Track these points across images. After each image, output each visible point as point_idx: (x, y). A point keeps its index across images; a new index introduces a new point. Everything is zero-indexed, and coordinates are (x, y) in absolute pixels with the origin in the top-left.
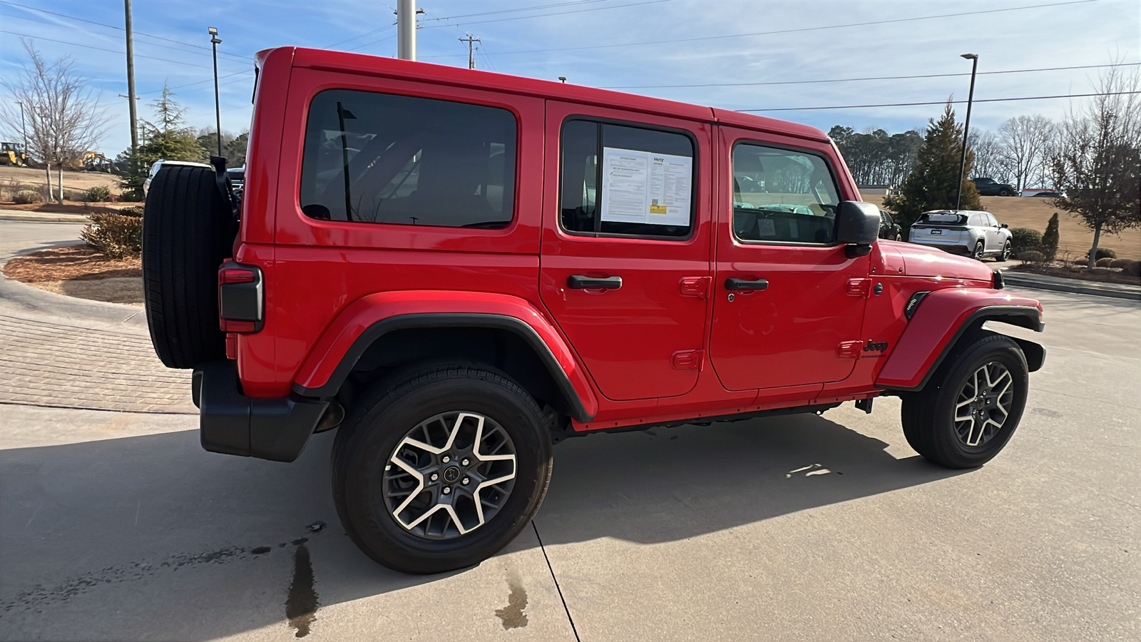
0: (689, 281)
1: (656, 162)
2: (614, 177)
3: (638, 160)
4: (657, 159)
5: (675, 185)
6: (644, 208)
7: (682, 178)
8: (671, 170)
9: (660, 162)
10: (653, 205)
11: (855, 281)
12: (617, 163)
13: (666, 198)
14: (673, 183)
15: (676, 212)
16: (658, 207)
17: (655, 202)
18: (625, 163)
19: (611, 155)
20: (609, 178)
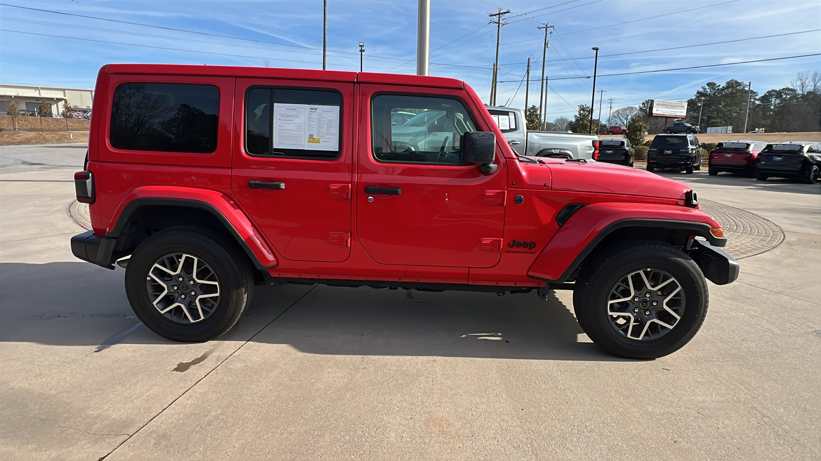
0: (334, 187)
1: (311, 110)
2: (281, 121)
3: (298, 110)
4: (312, 109)
5: (326, 125)
6: (303, 140)
7: (332, 120)
8: (323, 115)
9: (314, 110)
10: (310, 138)
11: (490, 193)
12: (284, 113)
13: (320, 133)
14: (325, 124)
15: (327, 142)
16: (314, 139)
17: (311, 136)
18: (289, 113)
19: (280, 109)
20: (278, 122)
